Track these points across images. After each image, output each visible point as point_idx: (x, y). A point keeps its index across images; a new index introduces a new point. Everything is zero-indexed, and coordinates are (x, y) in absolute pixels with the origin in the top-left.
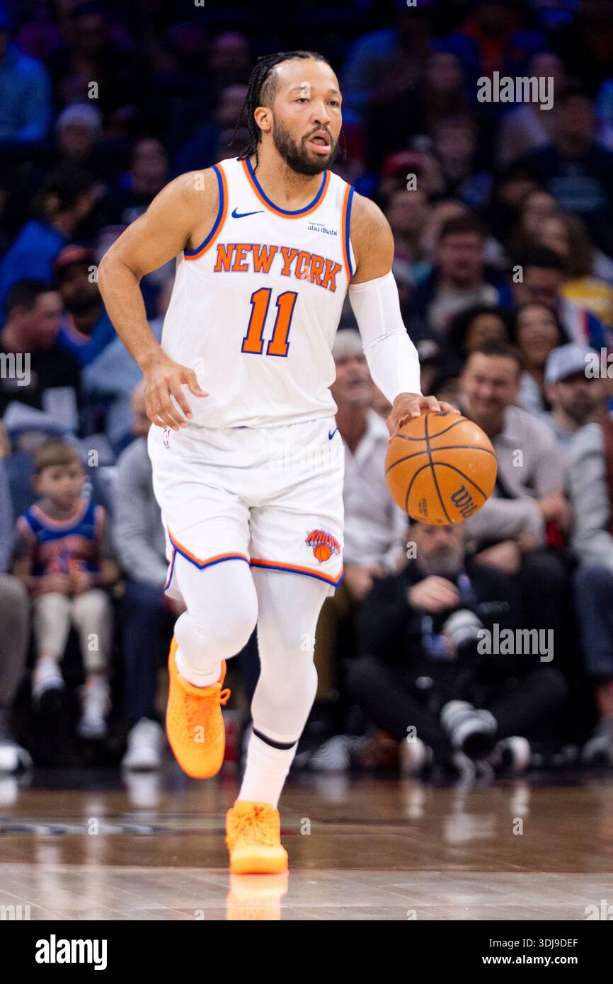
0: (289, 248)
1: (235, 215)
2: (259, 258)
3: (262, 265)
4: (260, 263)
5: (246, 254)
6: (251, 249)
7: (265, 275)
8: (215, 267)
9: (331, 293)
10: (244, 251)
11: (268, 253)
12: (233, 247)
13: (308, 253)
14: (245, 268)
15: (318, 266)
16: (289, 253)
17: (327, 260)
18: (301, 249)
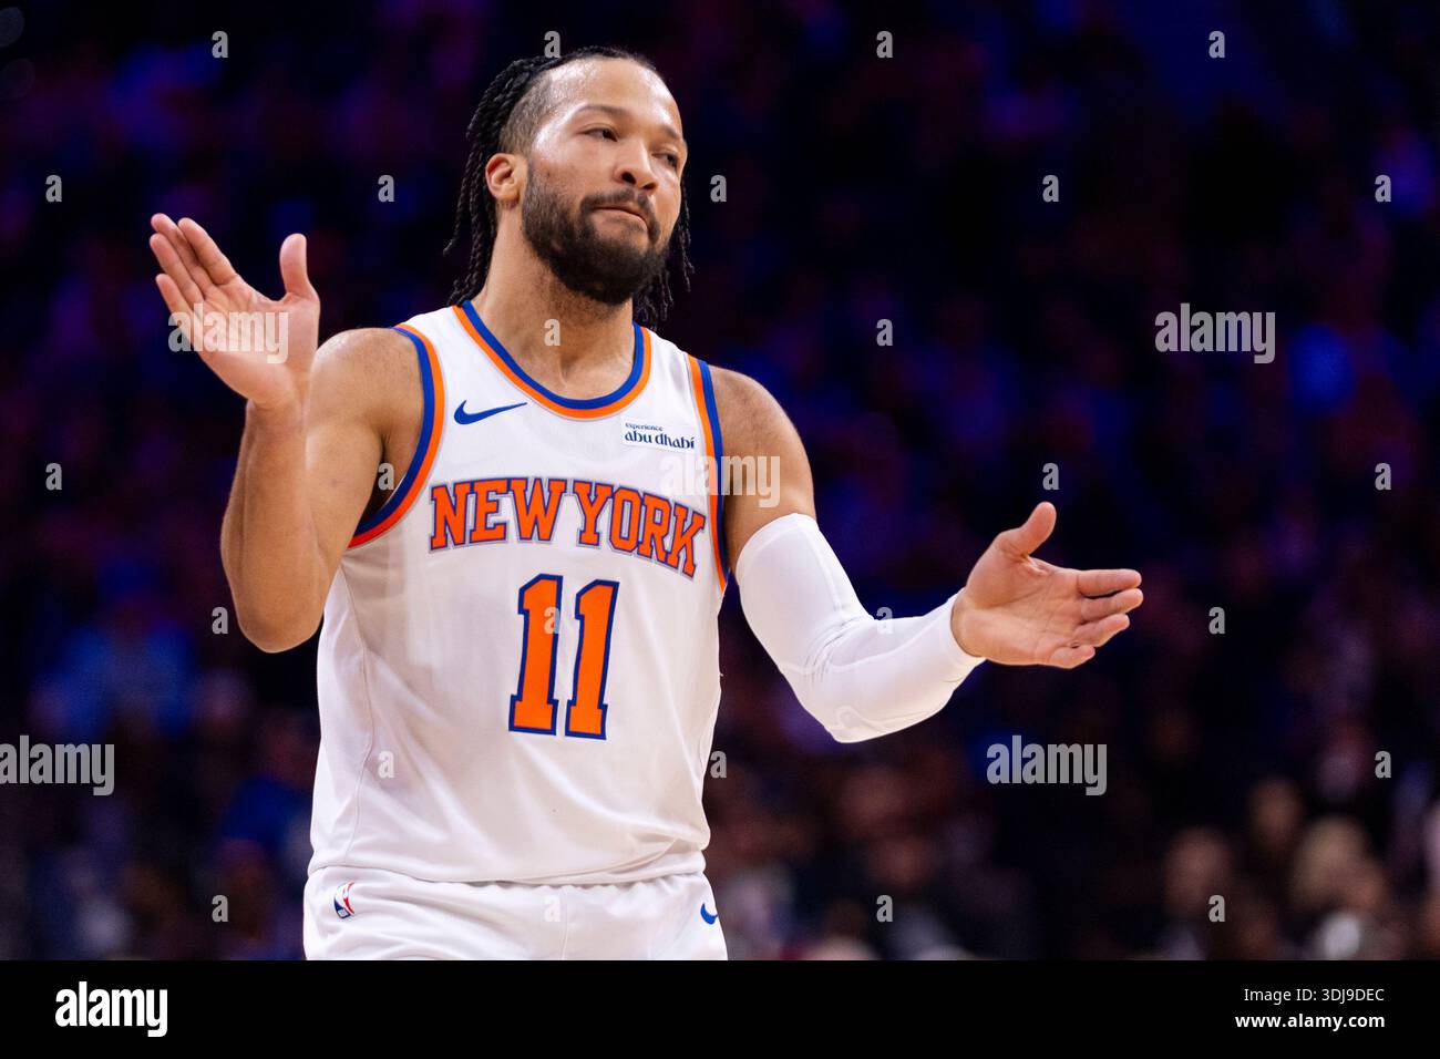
0: (590, 483)
1: (462, 417)
2: (528, 508)
3: (536, 523)
4: (529, 521)
5: (497, 501)
6: (509, 489)
7: (544, 546)
8: (432, 538)
9: (685, 579)
10: (492, 496)
11: (546, 495)
12: (467, 487)
13: (636, 491)
14: (499, 533)
15: (658, 519)
16: (593, 494)
17: (676, 504)
18: (617, 482)
